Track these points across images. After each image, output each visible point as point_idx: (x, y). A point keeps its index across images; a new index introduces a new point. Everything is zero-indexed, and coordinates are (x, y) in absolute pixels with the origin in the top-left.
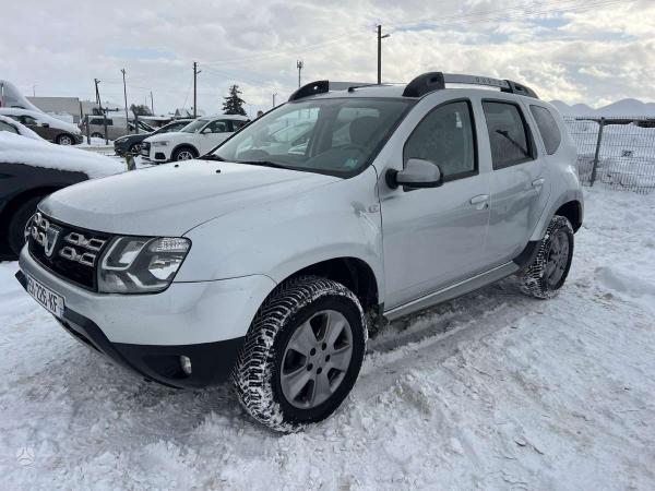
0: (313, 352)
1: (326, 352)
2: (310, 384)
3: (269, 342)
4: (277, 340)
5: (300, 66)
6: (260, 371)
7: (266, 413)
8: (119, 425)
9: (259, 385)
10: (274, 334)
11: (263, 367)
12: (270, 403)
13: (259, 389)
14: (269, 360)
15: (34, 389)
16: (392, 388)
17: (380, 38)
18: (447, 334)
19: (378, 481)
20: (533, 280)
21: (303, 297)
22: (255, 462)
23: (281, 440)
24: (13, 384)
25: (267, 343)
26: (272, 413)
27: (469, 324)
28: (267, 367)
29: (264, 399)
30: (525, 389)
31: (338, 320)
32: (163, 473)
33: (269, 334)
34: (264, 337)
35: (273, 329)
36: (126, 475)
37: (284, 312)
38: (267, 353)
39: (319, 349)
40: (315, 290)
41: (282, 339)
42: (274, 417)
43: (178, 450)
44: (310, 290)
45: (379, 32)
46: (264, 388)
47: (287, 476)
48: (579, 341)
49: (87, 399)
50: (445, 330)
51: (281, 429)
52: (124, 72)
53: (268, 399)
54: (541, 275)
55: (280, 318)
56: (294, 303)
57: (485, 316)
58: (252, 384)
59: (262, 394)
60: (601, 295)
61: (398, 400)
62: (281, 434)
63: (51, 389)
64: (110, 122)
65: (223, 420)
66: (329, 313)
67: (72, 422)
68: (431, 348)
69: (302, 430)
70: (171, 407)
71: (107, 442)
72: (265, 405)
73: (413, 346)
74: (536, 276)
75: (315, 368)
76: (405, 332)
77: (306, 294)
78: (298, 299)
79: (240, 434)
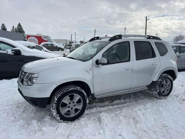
0: (70, 103)
1: (74, 104)
2: (69, 111)
3: (56, 99)
4: (58, 99)
5: (125, 29)
6: (54, 106)
7: (55, 116)
8: (30, 115)
9: (53, 109)
10: (57, 98)
11: (54, 105)
12: (56, 114)
13: (53, 110)
14: (56, 103)
15: (18, 106)
16: (96, 116)
17: (146, 20)
18: (123, 105)
19: (77, 137)
20: (156, 93)
21: (66, 90)
22: (51, 128)
23: (59, 124)
24: (15, 104)
25: (56, 100)
26: (57, 117)
27: (132, 103)
28: (55, 105)
29: (55, 113)
30: (134, 122)
31: (77, 96)
32: (32, 127)
33: (56, 98)
34: (55, 98)
35: (57, 96)
36: (24, 125)
37: (61, 93)
38: (55, 102)
39: (72, 103)
40: (70, 88)
41: (60, 99)
42: (57, 118)
43: (37, 122)
44: (69, 88)
45: (146, 19)
46: (54, 110)
47: (57, 132)
48: (162, 112)
49: (27, 109)
50: (123, 104)
51: (60, 121)
52: (75, 33)
53: (56, 113)
54: (158, 91)
55: (59, 94)
56: (64, 91)
57: (138, 102)
58: (52, 109)
59: (54, 111)
60: (181, 99)
61: (96, 119)
62: (60, 122)
63: (22, 106)
64: (71, 45)
65: (50, 117)
66: (75, 94)
67: (22, 113)
68: (115, 108)
69: (66, 122)
70: (43, 113)
71: (25, 119)
72: (55, 114)
73: (110, 107)
74: (156, 91)
75: (71, 108)
76: (112, 103)
77: (67, 89)
78: (65, 90)
79: (52, 121)
